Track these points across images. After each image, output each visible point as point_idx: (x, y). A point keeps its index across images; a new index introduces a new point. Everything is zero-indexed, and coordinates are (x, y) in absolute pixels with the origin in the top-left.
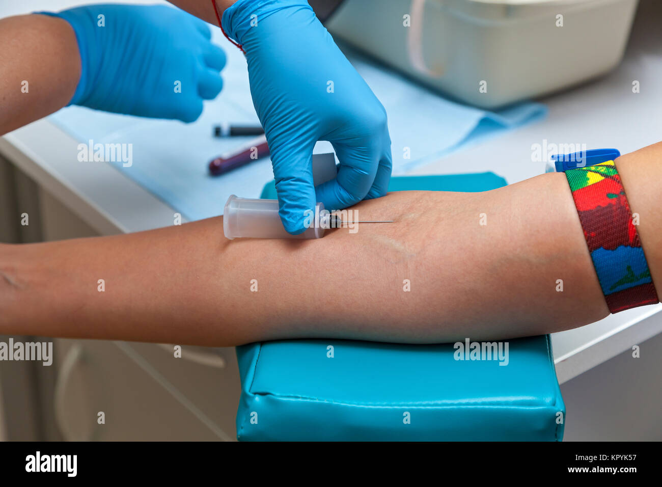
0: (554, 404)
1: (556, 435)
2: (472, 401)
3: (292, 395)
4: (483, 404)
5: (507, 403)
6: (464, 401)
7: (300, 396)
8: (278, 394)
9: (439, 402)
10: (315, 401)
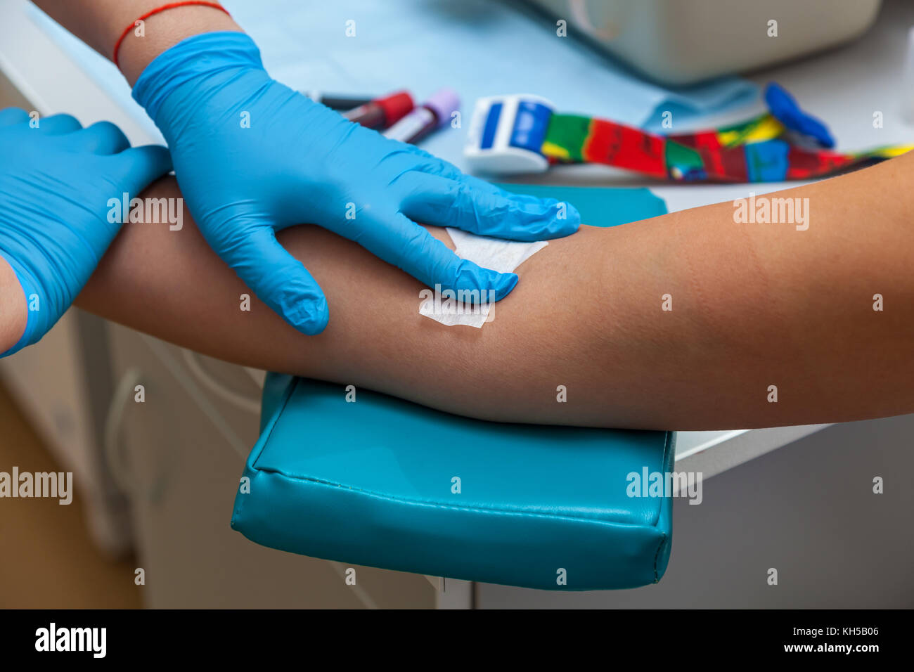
0: (655, 524)
1: (655, 566)
2: (546, 509)
3: (305, 475)
4: (559, 514)
5: (591, 517)
6: (535, 508)
7: (317, 479)
8: (288, 473)
9: (502, 506)
10: (336, 487)
